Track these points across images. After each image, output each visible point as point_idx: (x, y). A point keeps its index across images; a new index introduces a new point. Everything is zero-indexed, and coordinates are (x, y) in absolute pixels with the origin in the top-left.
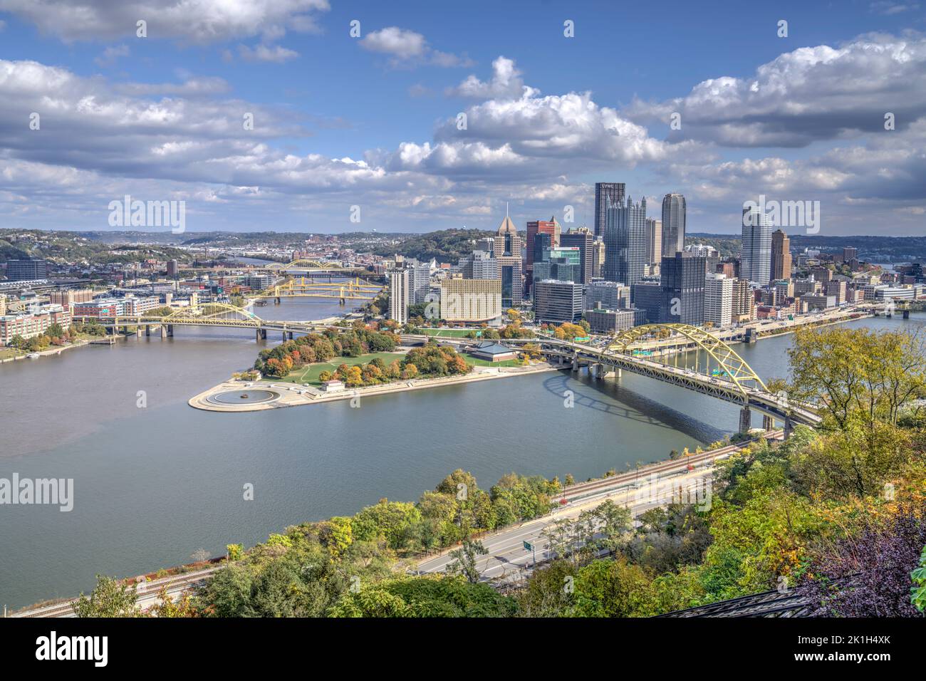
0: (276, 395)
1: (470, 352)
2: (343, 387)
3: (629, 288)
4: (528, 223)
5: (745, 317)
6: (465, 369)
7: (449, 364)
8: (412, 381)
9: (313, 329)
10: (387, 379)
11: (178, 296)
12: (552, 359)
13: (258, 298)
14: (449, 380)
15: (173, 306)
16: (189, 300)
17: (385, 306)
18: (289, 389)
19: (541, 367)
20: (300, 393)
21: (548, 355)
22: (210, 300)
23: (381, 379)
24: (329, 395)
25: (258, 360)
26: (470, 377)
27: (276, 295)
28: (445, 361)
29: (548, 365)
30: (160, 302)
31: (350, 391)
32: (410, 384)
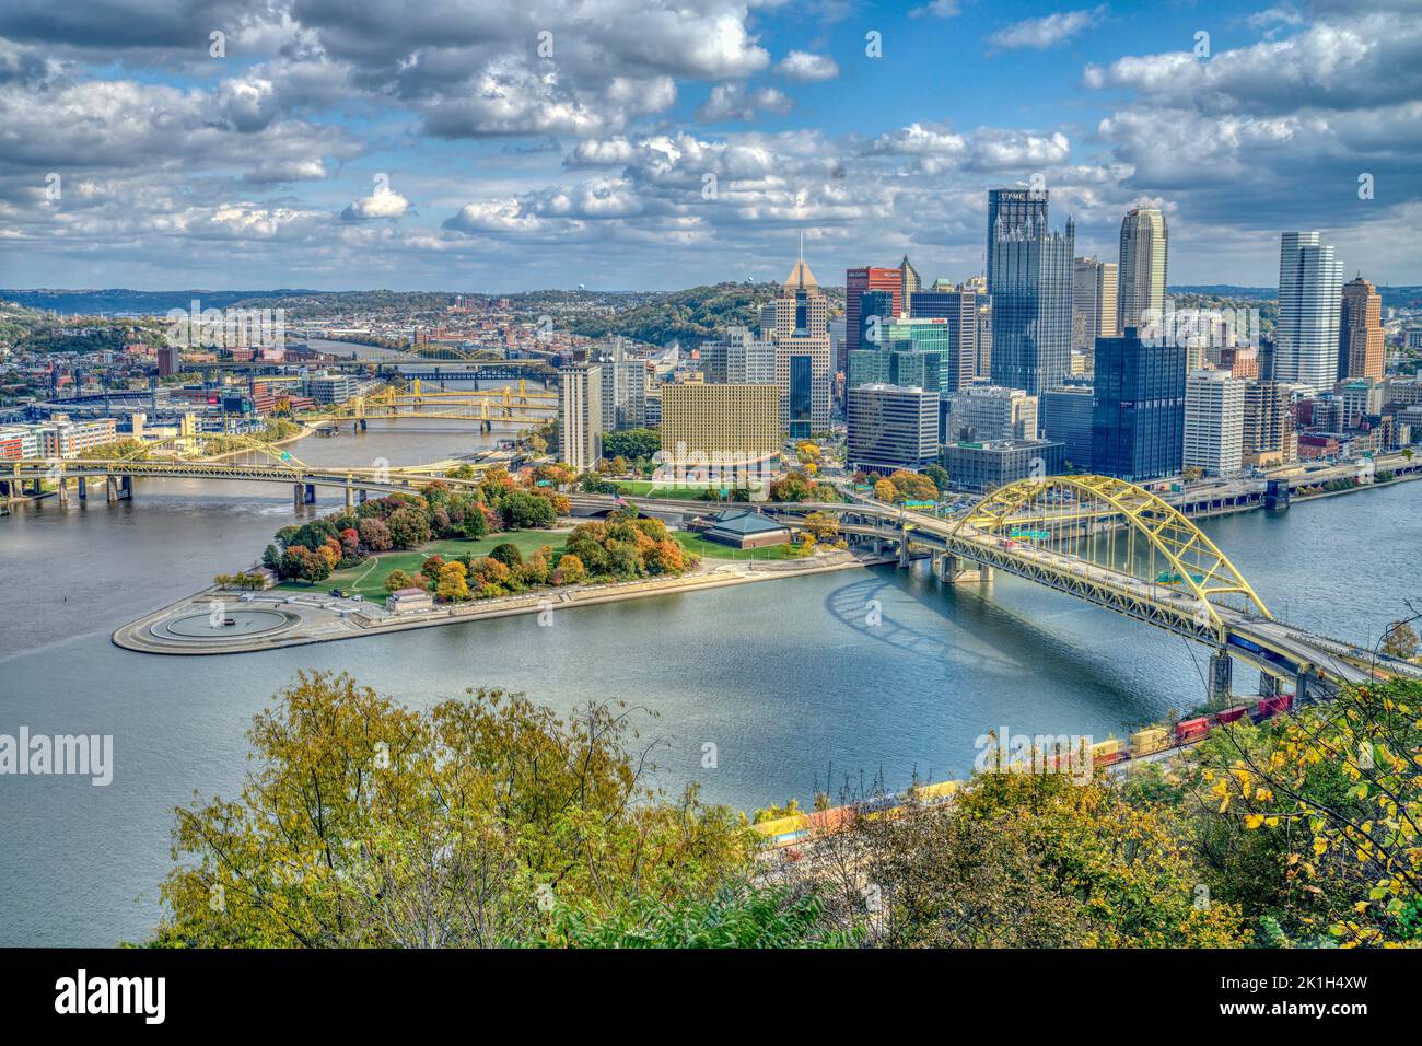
0: (292, 618)
1: (699, 529)
2: (429, 604)
3: (1035, 400)
4: (849, 271)
5: (1271, 456)
6: (681, 565)
7: (648, 555)
8: (570, 590)
9: (405, 483)
10: (521, 587)
11: (156, 418)
12: (857, 543)
13: (323, 420)
14: (645, 587)
15: (147, 437)
16: (179, 425)
17: (553, 439)
18: (322, 608)
19: (840, 558)
20: (341, 615)
21: (853, 536)
22: (220, 427)
23: (504, 585)
24: (397, 620)
25: (271, 548)
26: (688, 581)
27: (358, 415)
28: (640, 550)
29: (848, 555)
30: (119, 429)
31: (444, 610)
32: (564, 596)
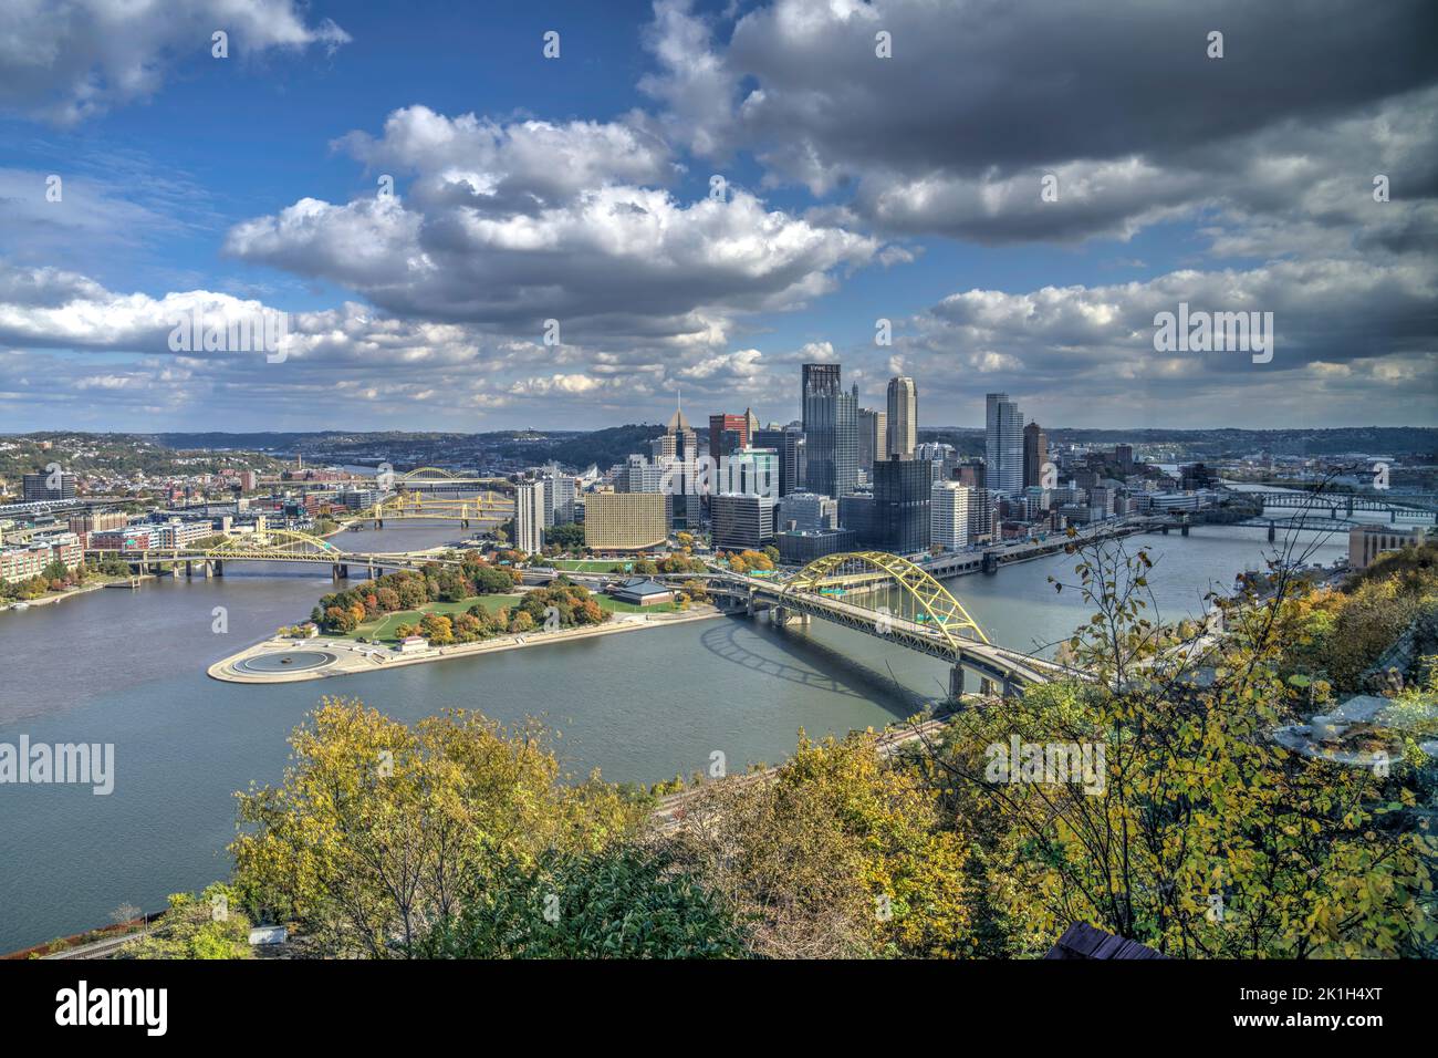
0: (332, 658)
1: (612, 593)
2: (426, 646)
3: (835, 502)
4: (711, 417)
5: (985, 537)
6: (600, 617)
7: (577, 611)
8: (523, 635)
9: (409, 563)
10: (489, 634)
11: (239, 520)
12: (721, 602)
13: (353, 520)
14: (575, 633)
15: (233, 533)
16: (254, 525)
17: (511, 530)
18: (351, 650)
19: (704, 612)
20: (365, 655)
21: (716, 596)
22: (282, 526)
23: (479, 633)
24: (402, 658)
25: (316, 610)
26: (605, 628)
27: (377, 517)
28: (571, 607)
29: (714, 609)
30: (214, 528)
31: (436, 651)
32: (519, 640)
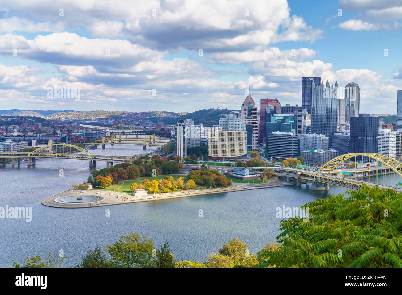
0: (101, 198)
1: (228, 174)
2: (146, 193)
3: (328, 138)
4: (261, 100)
6: (226, 184)
7: (216, 180)
8: (191, 191)
9: (127, 160)
10: (175, 189)
11: (39, 142)
13: (92, 145)
14: (215, 190)
15: (36, 147)
16: (47, 144)
18: (110, 195)
19: (275, 183)
20: (117, 197)
21: (279, 177)
23: (171, 189)
24: (136, 199)
25: (90, 176)
26: (228, 189)
27: (103, 143)
28: (213, 178)
29: (280, 182)
30: (28, 145)
31: (151, 197)
32: (190, 193)
